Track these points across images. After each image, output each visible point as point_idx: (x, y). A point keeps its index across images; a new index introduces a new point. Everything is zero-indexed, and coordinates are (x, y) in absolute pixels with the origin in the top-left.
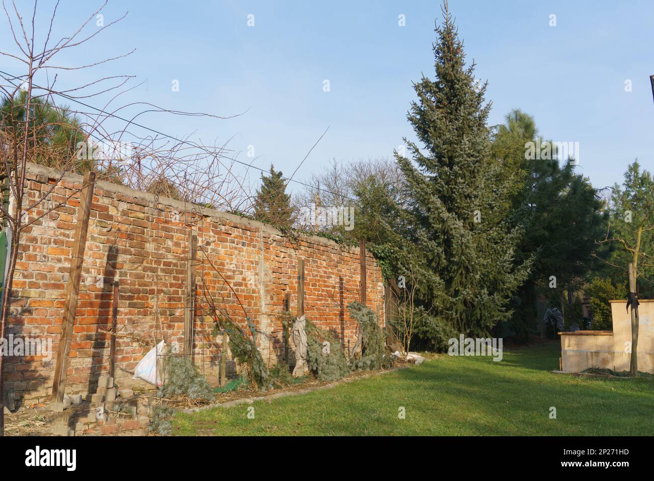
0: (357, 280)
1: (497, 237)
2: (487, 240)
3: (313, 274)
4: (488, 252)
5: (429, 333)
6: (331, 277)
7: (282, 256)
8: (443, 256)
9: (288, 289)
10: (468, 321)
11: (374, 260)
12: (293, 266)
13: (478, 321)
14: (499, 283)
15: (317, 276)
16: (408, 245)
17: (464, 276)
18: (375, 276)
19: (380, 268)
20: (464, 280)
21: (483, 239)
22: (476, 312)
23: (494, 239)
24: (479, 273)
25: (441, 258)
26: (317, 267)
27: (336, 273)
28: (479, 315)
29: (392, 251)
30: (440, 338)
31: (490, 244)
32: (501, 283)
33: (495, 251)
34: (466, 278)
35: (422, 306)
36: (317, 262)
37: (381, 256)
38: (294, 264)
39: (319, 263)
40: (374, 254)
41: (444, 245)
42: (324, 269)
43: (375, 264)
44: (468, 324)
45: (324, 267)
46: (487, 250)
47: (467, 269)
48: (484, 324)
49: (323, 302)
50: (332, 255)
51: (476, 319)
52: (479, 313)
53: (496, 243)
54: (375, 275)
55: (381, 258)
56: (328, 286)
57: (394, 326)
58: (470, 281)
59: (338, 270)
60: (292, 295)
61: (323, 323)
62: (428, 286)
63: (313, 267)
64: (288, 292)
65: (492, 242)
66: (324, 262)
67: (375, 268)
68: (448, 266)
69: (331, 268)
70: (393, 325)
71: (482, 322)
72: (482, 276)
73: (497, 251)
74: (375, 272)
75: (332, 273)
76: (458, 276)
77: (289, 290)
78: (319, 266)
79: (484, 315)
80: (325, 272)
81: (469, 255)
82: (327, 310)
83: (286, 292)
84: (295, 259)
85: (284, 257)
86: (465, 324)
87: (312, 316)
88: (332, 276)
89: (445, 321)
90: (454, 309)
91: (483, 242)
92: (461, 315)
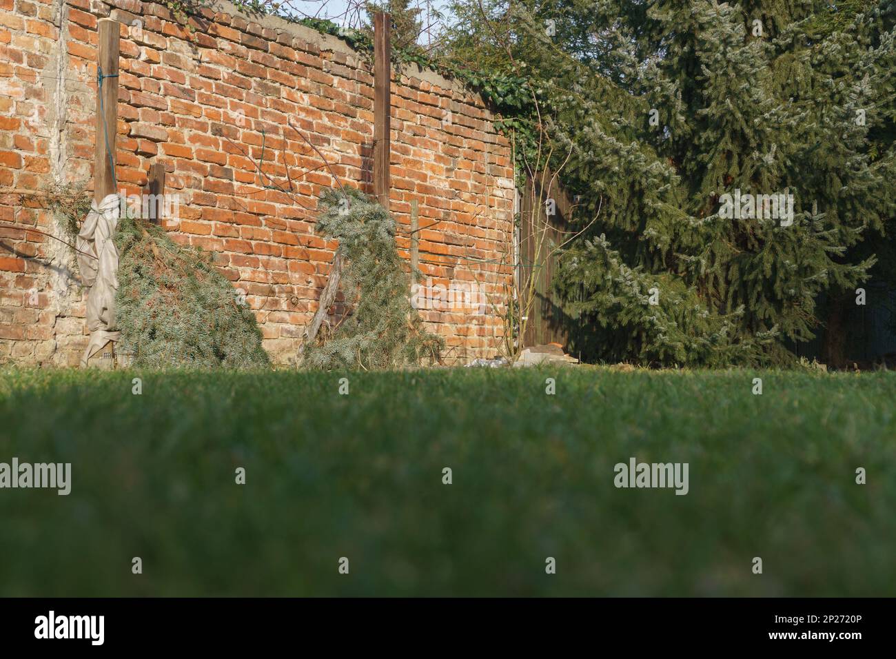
0: (423, 160)
1: (840, 57)
2: (813, 66)
3: (258, 123)
4: (813, 98)
5: (624, 311)
6: (328, 141)
7: (144, 57)
8: (680, 105)
9: (161, 154)
10: (744, 284)
11: (487, 114)
12: (184, 90)
13: (769, 284)
14: (831, 180)
15: (275, 130)
16: (593, 82)
17: (735, 160)
18: (487, 158)
19: (506, 140)
20: (734, 170)
21: (801, 65)
22: (761, 259)
23: (832, 64)
24: (774, 147)
25: (673, 112)
26: (277, 104)
27: (348, 133)
28: (768, 267)
29: (540, 91)
30: (652, 324)
31: (819, 77)
32: (837, 180)
33: (832, 96)
34: (740, 164)
35: (603, 236)
36: (278, 91)
37: (504, 103)
38: (187, 86)
39: (284, 94)
40: (485, 97)
41: (684, 76)
42: (303, 115)
43: (488, 126)
44: (743, 293)
45: (302, 109)
46: (810, 94)
47: (740, 138)
48: (783, 293)
49: (295, 207)
50: (336, 80)
51: (760, 277)
52: (771, 260)
53: (839, 75)
54: (486, 155)
55: (506, 110)
56: (318, 167)
57: (548, 300)
58: (749, 173)
59: (353, 125)
60: (176, 172)
61: (292, 264)
62: (632, 185)
63: (260, 104)
64: (160, 160)
65: (824, 73)
66: (306, 97)
67: (488, 138)
68: (694, 133)
69: (328, 116)
70: (545, 296)
71: (777, 286)
72: (789, 163)
73: (837, 96)
74: (487, 147)
75: (331, 129)
76: (718, 160)
77: (165, 157)
78: (283, 104)
79: (783, 265)
80: (308, 125)
81: (746, 98)
82: (310, 229)
83: (153, 161)
84: (192, 71)
85: (149, 61)
86: (735, 292)
87: (253, 243)
88: (332, 138)
89: (681, 285)
90: (707, 253)
91: (802, 73)
92: (727, 267)
